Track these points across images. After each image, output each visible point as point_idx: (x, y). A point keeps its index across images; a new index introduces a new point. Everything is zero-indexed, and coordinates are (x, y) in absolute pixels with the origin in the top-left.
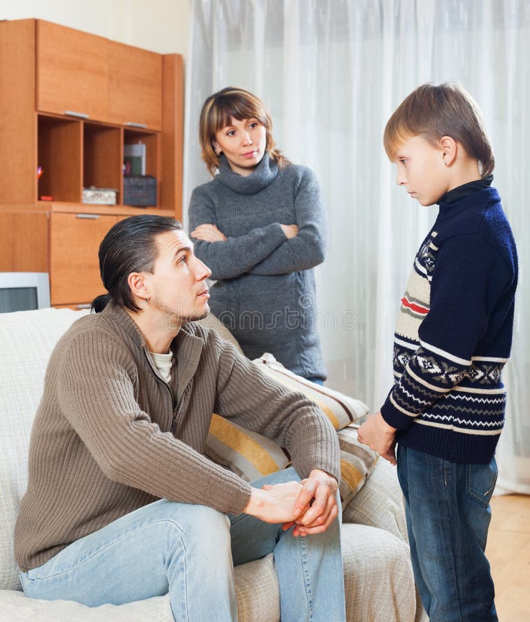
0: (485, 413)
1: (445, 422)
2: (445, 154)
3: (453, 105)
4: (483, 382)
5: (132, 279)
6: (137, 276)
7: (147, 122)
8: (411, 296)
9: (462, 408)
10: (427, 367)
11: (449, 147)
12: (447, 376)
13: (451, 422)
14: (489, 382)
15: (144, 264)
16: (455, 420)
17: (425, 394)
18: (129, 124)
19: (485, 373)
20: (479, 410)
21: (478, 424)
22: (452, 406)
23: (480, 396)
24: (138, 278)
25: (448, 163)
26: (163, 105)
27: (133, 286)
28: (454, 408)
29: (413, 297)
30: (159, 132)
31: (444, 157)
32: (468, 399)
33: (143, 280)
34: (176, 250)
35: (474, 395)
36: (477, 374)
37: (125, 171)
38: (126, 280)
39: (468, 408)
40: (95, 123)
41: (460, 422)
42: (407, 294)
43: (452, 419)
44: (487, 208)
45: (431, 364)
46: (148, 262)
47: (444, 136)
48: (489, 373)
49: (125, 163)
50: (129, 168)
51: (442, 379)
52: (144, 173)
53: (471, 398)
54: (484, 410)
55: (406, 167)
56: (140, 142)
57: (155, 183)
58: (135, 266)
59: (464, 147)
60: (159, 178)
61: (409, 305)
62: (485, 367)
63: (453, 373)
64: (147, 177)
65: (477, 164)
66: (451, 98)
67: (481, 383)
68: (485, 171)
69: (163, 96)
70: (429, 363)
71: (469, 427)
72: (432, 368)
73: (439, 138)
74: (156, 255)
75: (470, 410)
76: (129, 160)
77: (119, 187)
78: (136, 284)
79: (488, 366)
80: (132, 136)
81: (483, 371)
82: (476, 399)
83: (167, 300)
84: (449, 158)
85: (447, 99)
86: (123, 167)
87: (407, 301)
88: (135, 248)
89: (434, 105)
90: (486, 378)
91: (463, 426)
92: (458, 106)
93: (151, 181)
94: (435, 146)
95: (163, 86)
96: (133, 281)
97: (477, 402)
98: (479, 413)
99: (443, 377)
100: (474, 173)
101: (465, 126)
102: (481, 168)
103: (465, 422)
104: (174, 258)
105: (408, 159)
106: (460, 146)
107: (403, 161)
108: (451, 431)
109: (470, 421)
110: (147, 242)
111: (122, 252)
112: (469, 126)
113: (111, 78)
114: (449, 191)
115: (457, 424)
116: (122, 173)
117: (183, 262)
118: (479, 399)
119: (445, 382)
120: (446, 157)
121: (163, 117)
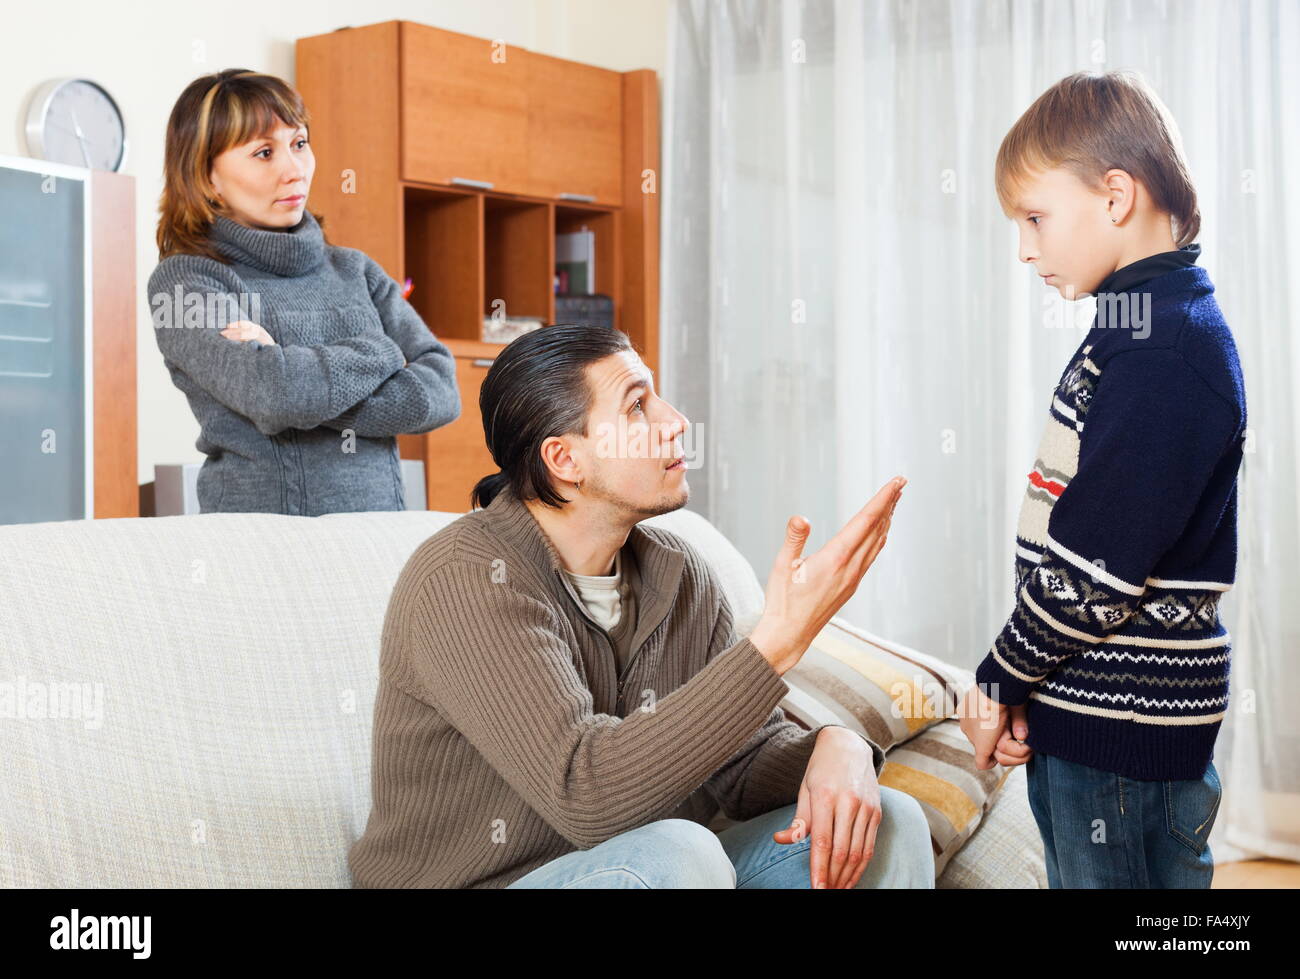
0: (1192, 685)
1: (1119, 706)
2: (1111, 203)
3: (1128, 111)
4: (1187, 627)
5: (548, 448)
6: (556, 444)
7: (595, 192)
8: (1047, 466)
9: (1150, 678)
10: (1053, 587)
11: (1120, 190)
12: (1088, 607)
13: (1130, 706)
14: (1199, 626)
15: (569, 420)
16: (1138, 701)
17: (1048, 640)
18: (564, 196)
19: (1192, 612)
20: (1181, 679)
21: (1181, 706)
22: (1130, 676)
23: (1181, 654)
24: (559, 447)
25: (1119, 219)
26: (624, 161)
27: (552, 461)
28: (1134, 679)
29: (1051, 468)
30: (617, 208)
31: (1110, 209)
32: (1160, 661)
33: (568, 450)
34: (622, 389)
35: (1172, 653)
36: (1178, 613)
37: (559, 288)
38: (537, 451)
39: (1161, 678)
40: (503, 197)
41: (1147, 705)
42: (1039, 463)
43: (1131, 699)
44: (1192, 303)
45: (1061, 583)
46: (576, 416)
47: (1111, 169)
48: (1198, 610)
49: (558, 273)
50: (565, 283)
51: (1078, 613)
52: (591, 289)
53: (1165, 658)
54: (1191, 678)
55: (1038, 230)
56: (584, 228)
57: (611, 306)
58: (552, 426)
59: (1148, 188)
60: (617, 301)
61: (1044, 485)
62: (1192, 599)
63: (1100, 603)
64: (597, 296)
65: (1170, 220)
66: (1125, 99)
67: (1184, 628)
68: (1183, 234)
69: (623, 147)
70: (1058, 580)
71: (1165, 712)
72: (1063, 589)
73: (1103, 174)
74: (590, 402)
75: (1166, 680)
76: (564, 269)
77: (546, 315)
78: (556, 458)
79: (1198, 599)
80: (570, 218)
81: (1190, 606)
82: (1176, 659)
83: (613, 483)
84: (1120, 210)
85: (1119, 99)
86: (555, 281)
87: (1041, 478)
88: (551, 393)
89: (1093, 111)
90: (1193, 619)
91: (1153, 711)
92: (1138, 113)
93: (603, 305)
94: (1094, 188)
95: (623, 126)
96: (551, 452)
97: (1176, 664)
98: (1182, 684)
99: (1081, 608)
100: (1163, 238)
101: (1150, 150)
102: (1175, 229)
103: (1157, 704)
104: (622, 405)
105: (1044, 215)
106: (1141, 189)
107: (1034, 220)
108: (1130, 722)
109: (1165, 702)
110: (572, 380)
111: (526, 401)
112: (1156, 150)
113: (531, 117)
114: (1119, 268)
115: (1142, 710)
116: (553, 291)
117: (638, 411)
118: (1181, 659)
119: (1084, 618)
120: (1114, 207)
121: (624, 182)
